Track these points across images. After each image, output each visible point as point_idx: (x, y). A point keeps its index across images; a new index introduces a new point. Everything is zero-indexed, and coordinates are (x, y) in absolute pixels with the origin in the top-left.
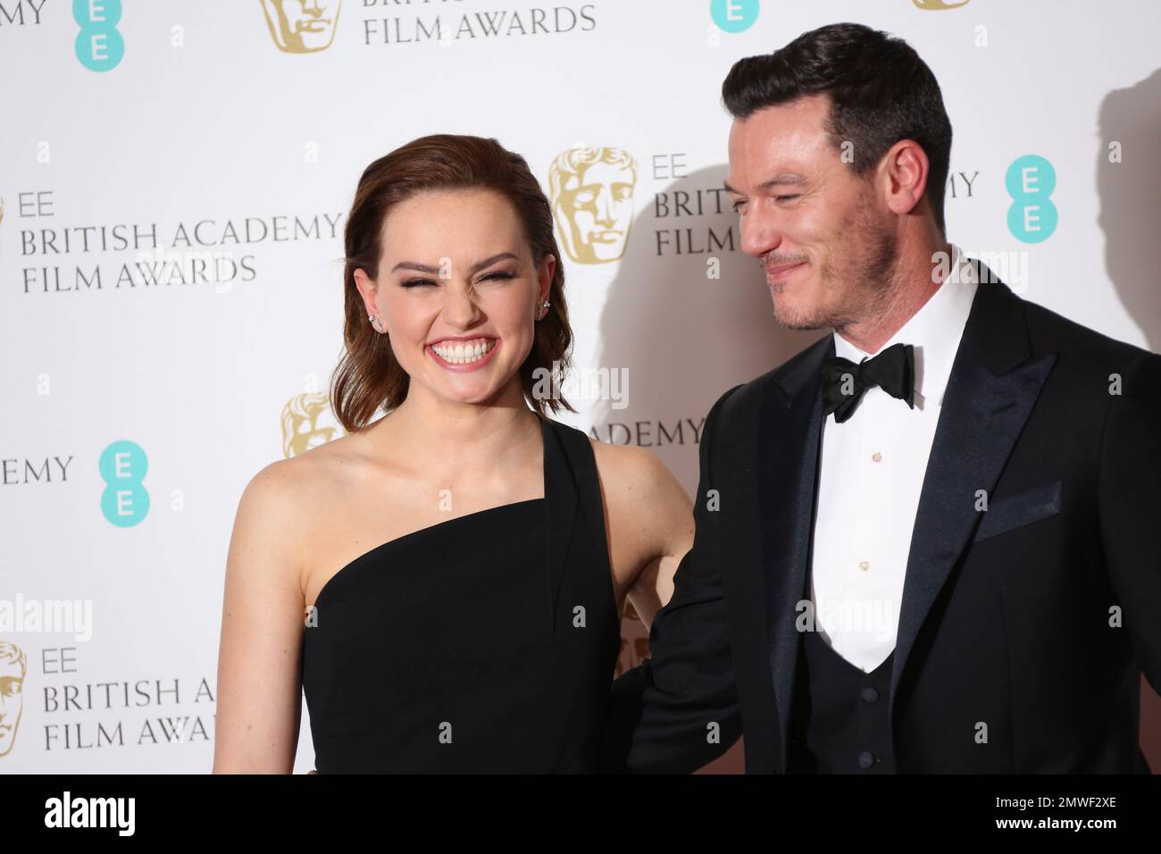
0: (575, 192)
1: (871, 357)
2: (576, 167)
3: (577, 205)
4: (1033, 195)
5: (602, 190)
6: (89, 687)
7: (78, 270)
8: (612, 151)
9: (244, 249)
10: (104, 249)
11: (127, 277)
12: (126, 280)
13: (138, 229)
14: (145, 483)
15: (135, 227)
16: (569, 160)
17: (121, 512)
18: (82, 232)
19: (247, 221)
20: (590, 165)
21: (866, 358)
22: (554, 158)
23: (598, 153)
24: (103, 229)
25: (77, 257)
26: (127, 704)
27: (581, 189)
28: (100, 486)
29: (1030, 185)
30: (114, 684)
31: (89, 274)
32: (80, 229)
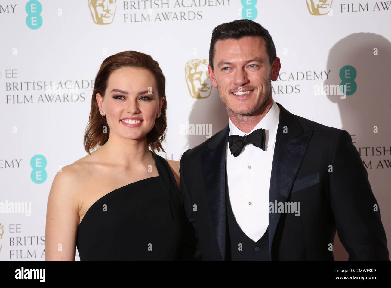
0: (194, 74)
1: (247, 134)
2: (194, 65)
3: (194, 78)
4: (348, 79)
5: (203, 73)
6: (25, 238)
7: (25, 97)
8: (206, 60)
9: (82, 90)
10: (34, 89)
11: (41, 99)
12: (41, 100)
13: (46, 83)
14: (45, 169)
15: (45, 82)
16: (192, 63)
17: (37, 179)
18: (27, 83)
19: (83, 81)
20: (199, 65)
21: (245, 135)
22: (187, 62)
23: (202, 61)
24: (34, 83)
25: (25, 92)
26: (38, 244)
27: (196, 73)
28: (31, 169)
29: (348, 76)
30: (33, 237)
31: (29, 98)
32: (26, 82)
